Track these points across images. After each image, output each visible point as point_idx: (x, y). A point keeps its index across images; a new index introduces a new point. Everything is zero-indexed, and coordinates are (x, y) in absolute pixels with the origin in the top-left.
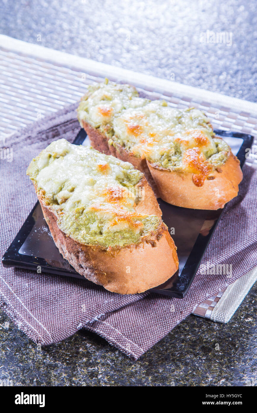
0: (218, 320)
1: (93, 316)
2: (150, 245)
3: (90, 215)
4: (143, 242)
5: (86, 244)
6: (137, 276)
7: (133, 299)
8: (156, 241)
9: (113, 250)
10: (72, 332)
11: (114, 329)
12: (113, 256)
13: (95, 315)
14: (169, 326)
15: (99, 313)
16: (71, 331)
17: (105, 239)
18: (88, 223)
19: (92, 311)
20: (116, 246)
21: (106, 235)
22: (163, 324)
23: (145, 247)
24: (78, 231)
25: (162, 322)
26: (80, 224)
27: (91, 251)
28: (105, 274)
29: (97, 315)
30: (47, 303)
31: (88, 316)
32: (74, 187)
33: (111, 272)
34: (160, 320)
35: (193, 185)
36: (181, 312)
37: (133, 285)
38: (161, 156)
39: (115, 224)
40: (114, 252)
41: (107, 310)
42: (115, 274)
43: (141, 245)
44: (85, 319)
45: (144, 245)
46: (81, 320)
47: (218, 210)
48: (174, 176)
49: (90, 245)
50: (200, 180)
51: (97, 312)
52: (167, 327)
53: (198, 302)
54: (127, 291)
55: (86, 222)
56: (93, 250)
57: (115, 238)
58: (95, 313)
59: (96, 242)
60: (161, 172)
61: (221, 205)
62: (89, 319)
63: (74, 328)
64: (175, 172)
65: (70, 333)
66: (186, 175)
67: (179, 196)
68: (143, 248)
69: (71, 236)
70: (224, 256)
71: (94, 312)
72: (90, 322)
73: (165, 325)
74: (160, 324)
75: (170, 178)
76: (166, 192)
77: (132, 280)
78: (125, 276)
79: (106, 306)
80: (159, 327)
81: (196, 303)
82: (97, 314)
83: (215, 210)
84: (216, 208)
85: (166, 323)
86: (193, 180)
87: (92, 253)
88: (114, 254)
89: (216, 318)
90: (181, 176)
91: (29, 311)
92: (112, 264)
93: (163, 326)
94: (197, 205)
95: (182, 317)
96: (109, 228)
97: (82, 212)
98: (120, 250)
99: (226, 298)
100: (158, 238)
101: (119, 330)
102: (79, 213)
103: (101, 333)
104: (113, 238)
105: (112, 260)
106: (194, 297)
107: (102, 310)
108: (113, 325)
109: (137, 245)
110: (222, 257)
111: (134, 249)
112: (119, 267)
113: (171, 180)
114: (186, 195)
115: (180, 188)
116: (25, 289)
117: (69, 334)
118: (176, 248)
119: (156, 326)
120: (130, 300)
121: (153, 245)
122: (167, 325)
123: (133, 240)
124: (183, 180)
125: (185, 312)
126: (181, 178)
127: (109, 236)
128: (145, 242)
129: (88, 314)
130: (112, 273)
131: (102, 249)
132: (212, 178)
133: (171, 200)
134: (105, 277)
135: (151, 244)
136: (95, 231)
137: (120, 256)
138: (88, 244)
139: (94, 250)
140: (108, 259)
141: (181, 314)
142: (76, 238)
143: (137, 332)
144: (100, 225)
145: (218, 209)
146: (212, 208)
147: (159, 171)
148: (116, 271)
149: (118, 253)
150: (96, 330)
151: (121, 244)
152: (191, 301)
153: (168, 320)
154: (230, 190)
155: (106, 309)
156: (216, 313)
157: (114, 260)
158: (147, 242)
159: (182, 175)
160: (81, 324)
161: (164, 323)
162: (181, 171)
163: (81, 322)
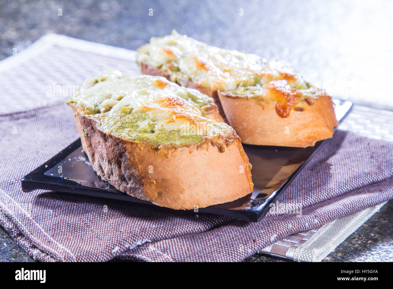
0: (303, 260)
1: (135, 241)
2: (216, 149)
3: (140, 114)
4: (207, 143)
5: (131, 141)
6: (196, 184)
7: (190, 228)
8: (225, 146)
9: (167, 148)
10: (105, 257)
11: (162, 253)
12: (166, 156)
13: (138, 239)
14: (237, 255)
15: (143, 238)
16: (103, 255)
17: (158, 136)
18: (137, 121)
19: (134, 234)
20: (172, 144)
21: (159, 132)
22: (228, 252)
23: (209, 150)
24: (122, 129)
25: (228, 250)
26: (126, 122)
27: (138, 150)
28: (154, 182)
29: (141, 240)
30: (75, 229)
31: (129, 239)
32: (122, 96)
33: (162, 179)
34: (225, 247)
35: (276, 116)
36: (254, 241)
37: (191, 196)
38: (236, 87)
39: (172, 121)
40: (168, 151)
41: (155, 236)
42: (167, 181)
43: (205, 146)
44: (124, 242)
45: (208, 147)
46: (119, 244)
47: (306, 148)
48: (253, 104)
49: (136, 141)
50: (284, 108)
51: (141, 236)
52: (235, 256)
53: (278, 233)
54: (181, 204)
55: (134, 121)
56: (140, 149)
57: (171, 136)
58: (138, 237)
59: (145, 139)
60: (235, 101)
61: (311, 143)
62: (130, 243)
63: (108, 252)
64: (254, 100)
65: (103, 258)
66: (268, 103)
67: (257, 131)
68: (207, 150)
69: (112, 134)
70: (313, 198)
71: (136, 235)
72: (131, 248)
73: (231, 253)
74: (225, 251)
75: (247, 108)
76: (241, 128)
77: (189, 189)
78: (180, 184)
79: (153, 231)
80: (223, 255)
81: (274, 232)
82: (140, 238)
83: (303, 147)
84: (304, 145)
85: (234, 251)
86: (276, 109)
87: (138, 153)
88: (168, 154)
89: (301, 257)
90: (260, 105)
91: (50, 237)
92: (164, 168)
93: (229, 254)
94: (280, 141)
95: (254, 246)
96: (162, 125)
97: (130, 112)
98: (176, 149)
99: (314, 240)
100: (227, 143)
101: (168, 255)
102: (126, 113)
103: (143, 258)
104: (167, 136)
105: (164, 162)
106: (273, 226)
107: (147, 234)
108: (161, 249)
109: (199, 146)
110: (311, 198)
111: (195, 150)
112: (173, 171)
113: (247, 110)
114: (267, 128)
115: (259, 120)
116: (48, 215)
117: (100, 259)
118: (251, 165)
119: (220, 253)
120: (186, 229)
121: (221, 150)
122: (234, 254)
123: (194, 140)
124: (263, 109)
125: (260, 241)
126: (261, 108)
127: (162, 133)
128: (210, 144)
129: (129, 237)
130: (164, 180)
131: (152, 147)
132: (301, 110)
133: (247, 138)
134: (153, 187)
135: (218, 147)
136: (145, 128)
137: (175, 156)
138: (135, 140)
139: (142, 149)
140: (159, 160)
141: (254, 243)
142: (119, 135)
143: (193, 257)
144: (151, 123)
145: (307, 146)
146: (299, 145)
147: (232, 100)
148: (169, 177)
149: (173, 153)
150: (136, 255)
151: (178, 143)
152: (268, 230)
153: (236, 247)
154: (323, 128)
155: (153, 234)
156: (301, 252)
157: (167, 161)
158: (212, 143)
159: (262, 103)
160: (117, 249)
161: (231, 250)
162: (261, 98)
163: (119, 246)
